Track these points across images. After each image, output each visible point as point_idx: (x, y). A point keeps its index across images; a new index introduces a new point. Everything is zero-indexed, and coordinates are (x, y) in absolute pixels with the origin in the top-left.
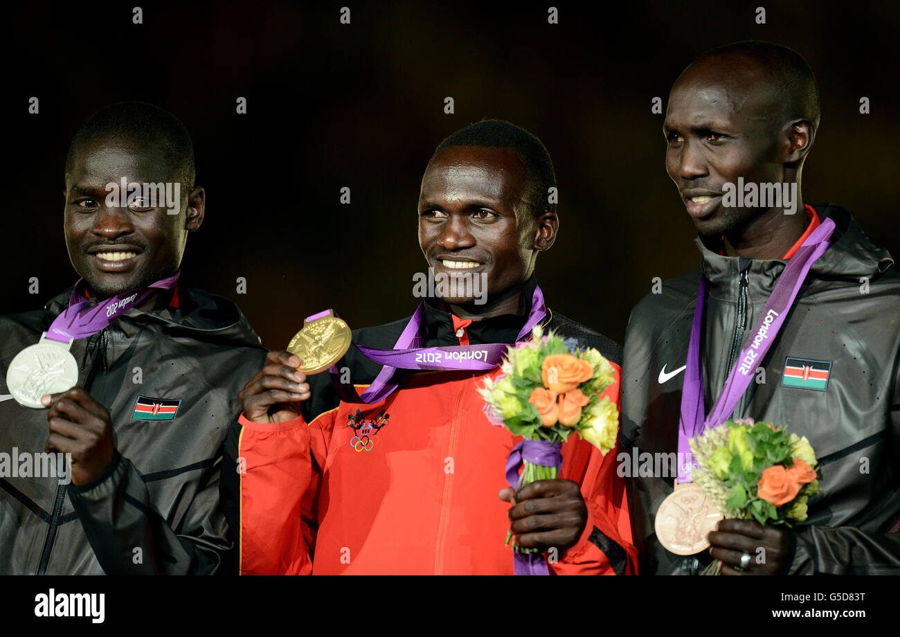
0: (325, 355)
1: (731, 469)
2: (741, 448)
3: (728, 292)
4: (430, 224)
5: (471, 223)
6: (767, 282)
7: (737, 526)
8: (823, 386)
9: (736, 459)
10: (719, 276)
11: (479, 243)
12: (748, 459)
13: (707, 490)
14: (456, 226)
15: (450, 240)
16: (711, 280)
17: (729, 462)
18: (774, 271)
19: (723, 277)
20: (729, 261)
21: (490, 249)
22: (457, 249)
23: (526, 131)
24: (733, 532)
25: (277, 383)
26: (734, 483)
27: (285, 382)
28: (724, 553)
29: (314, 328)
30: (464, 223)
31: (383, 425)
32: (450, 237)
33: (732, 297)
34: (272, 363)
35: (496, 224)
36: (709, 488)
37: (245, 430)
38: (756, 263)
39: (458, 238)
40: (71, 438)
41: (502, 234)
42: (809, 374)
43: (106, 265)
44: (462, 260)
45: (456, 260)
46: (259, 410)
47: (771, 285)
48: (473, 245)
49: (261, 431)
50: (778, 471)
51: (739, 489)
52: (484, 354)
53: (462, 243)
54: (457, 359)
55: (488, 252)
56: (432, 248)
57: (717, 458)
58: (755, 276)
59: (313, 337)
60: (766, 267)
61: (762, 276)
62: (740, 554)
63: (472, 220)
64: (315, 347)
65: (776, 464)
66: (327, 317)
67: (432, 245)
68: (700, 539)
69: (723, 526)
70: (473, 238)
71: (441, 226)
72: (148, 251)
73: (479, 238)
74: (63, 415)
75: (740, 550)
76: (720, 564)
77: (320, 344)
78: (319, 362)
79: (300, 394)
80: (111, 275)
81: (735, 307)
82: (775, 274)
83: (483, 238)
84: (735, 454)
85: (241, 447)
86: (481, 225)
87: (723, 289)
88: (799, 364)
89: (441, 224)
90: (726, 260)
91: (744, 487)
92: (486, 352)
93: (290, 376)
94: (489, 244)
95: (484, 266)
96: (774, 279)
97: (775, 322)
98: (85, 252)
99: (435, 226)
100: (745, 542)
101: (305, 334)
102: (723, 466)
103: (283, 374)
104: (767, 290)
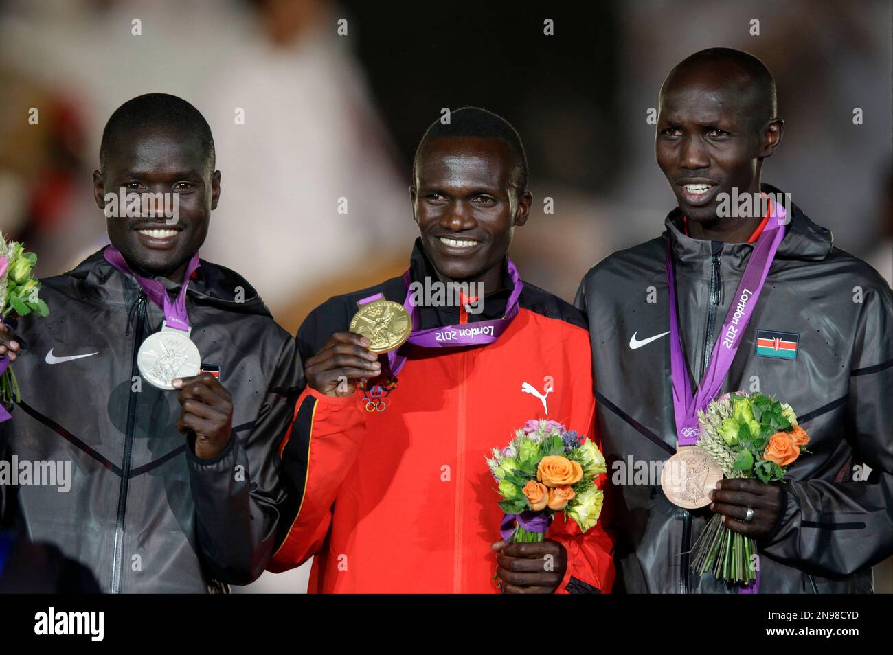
0: (392, 336)
1: (740, 436)
2: (747, 418)
3: (701, 272)
4: (430, 205)
5: (472, 207)
6: (737, 262)
7: (742, 485)
8: (792, 356)
9: (744, 428)
10: (691, 255)
11: (480, 224)
12: (755, 427)
13: (714, 454)
14: (459, 209)
15: (456, 222)
16: (683, 259)
17: (738, 430)
18: (743, 253)
19: (695, 257)
20: (701, 244)
21: (489, 229)
22: (461, 230)
23: (499, 117)
24: (739, 490)
25: (352, 362)
26: (742, 448)
27: (360, 361)
28: (728, 509)
29: (372, 310)
30: (468, 208)
31: (393, 388)
32: (456, 220)
33: (705, 276)
34: (340, 343)
35: (494, 208)
36: (717, 452)
37: (318, 403)
38: (727, 246)
39: (463, 221)
40: (203, 418)
41: (499, 216)
42: (780, 345)
43: (151, 242)
44: (463, 239)
45: (457, 239)
46: (332, 385)
47: (740, 265)
48: (476, 226)
49: (335, 404)
50: (782, 436)
51: (746, 453)
52: (490, 329)
53: (467, 225)
54: (469, 335)
55: (489, 233)
56: (432, 227)
57: (726, 428)
58: (727, 257)
59: (374, 319)
60: (736, 249)
61: (732, 258)
62: (744, 508)
63: (472, 204)
64: (380, 328)
65: (780, 431)
66: (379, 300)
67: (432, 224)
68: (703, 496)
69: (726, 484)
70: (475, 220)
71: (443, 208)
72: (190, 229)
73: (480, 220)
74: (198, 398)
75: (745, 506)
76: (724, 518)
77: (383, 326)
78: (389, 343)
79: (373, 371)
80: (157, 252)
81: (709, 285)
82: (743, 255)
83: (484, 220)
84: (741, 423)
85: (315, 417)
86: (480, 208)
87: (696, 267)
88: (770, 336)
89: (443, 206)
90: (698, 243)
91: (751, 452)
92: (492, 328)
93: (362, 354)
94: (489, 225)
95: (482, 244)
96: (743, 259)
97: (750, 299)
98: (131, 228)
99: (436, 207)
100: (750, 498)
101: (363, 315)
102: (731, 434)
103: (356, 353)
104: (737, 270)
